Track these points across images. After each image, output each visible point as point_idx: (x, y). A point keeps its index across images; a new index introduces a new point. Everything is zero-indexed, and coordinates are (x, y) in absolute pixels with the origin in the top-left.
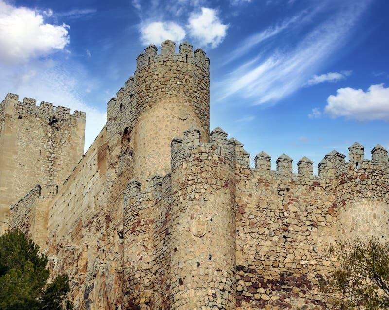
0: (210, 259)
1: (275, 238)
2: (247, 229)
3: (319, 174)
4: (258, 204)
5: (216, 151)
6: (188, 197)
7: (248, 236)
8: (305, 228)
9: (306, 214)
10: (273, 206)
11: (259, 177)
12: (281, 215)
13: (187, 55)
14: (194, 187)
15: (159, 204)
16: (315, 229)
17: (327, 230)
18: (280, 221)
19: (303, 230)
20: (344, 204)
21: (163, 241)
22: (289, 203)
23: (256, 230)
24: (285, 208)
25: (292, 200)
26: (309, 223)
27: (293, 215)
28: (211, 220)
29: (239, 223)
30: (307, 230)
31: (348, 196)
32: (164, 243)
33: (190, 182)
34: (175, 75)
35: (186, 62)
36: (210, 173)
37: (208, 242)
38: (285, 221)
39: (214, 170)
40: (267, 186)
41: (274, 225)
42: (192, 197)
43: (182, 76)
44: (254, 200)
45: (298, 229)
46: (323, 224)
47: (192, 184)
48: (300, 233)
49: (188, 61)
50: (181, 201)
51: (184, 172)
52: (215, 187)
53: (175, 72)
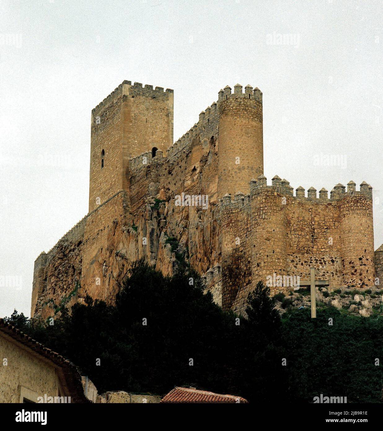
0: (273, 252)
1: (308, 237)
2: (292, 233)
3: (331, 198)
4: (298, 218)
5: (276, 190)
6: (261, 217)
7: (293, 236)
8: (323, 230)
9: (323, 222)
10: (306, 219)
11: (298, 202)
12: (311, 224)
13: (250, 94)
14: (264, 211)
15: (242, 211)
16: (329, 231)
17: (335, 231)
18: (310, 227)
19: (322, 231)
20: (345, 217)
21: (245, 235)
22: (315, 216)
23: (297, 233)
24: (313, 219)
25: (316, 214)
26: (325, 227)
27: (317, 223)
28: (274, 230)
29: (288, 229)
30: (325, 231)
31: (347, 212)
32: (246, 236)
33: (262, 209)
34: (243, 108)
35: (249, 98)
36: (272, 203)
37: (272, 243)
38: (313, 227)
39: (275, 201)
40: (303, 207)
41: (307, 229)
42: (263, 217)
43: (247, 108)
44: (296, 215)
45: (320, 231)
46: (333, 227)
47: (263, 210)
48: (320, 233)
49: (251, 98)
50: (257, 218)
51: (258, 202)
52: (275, 211)
53: (243, 105)
